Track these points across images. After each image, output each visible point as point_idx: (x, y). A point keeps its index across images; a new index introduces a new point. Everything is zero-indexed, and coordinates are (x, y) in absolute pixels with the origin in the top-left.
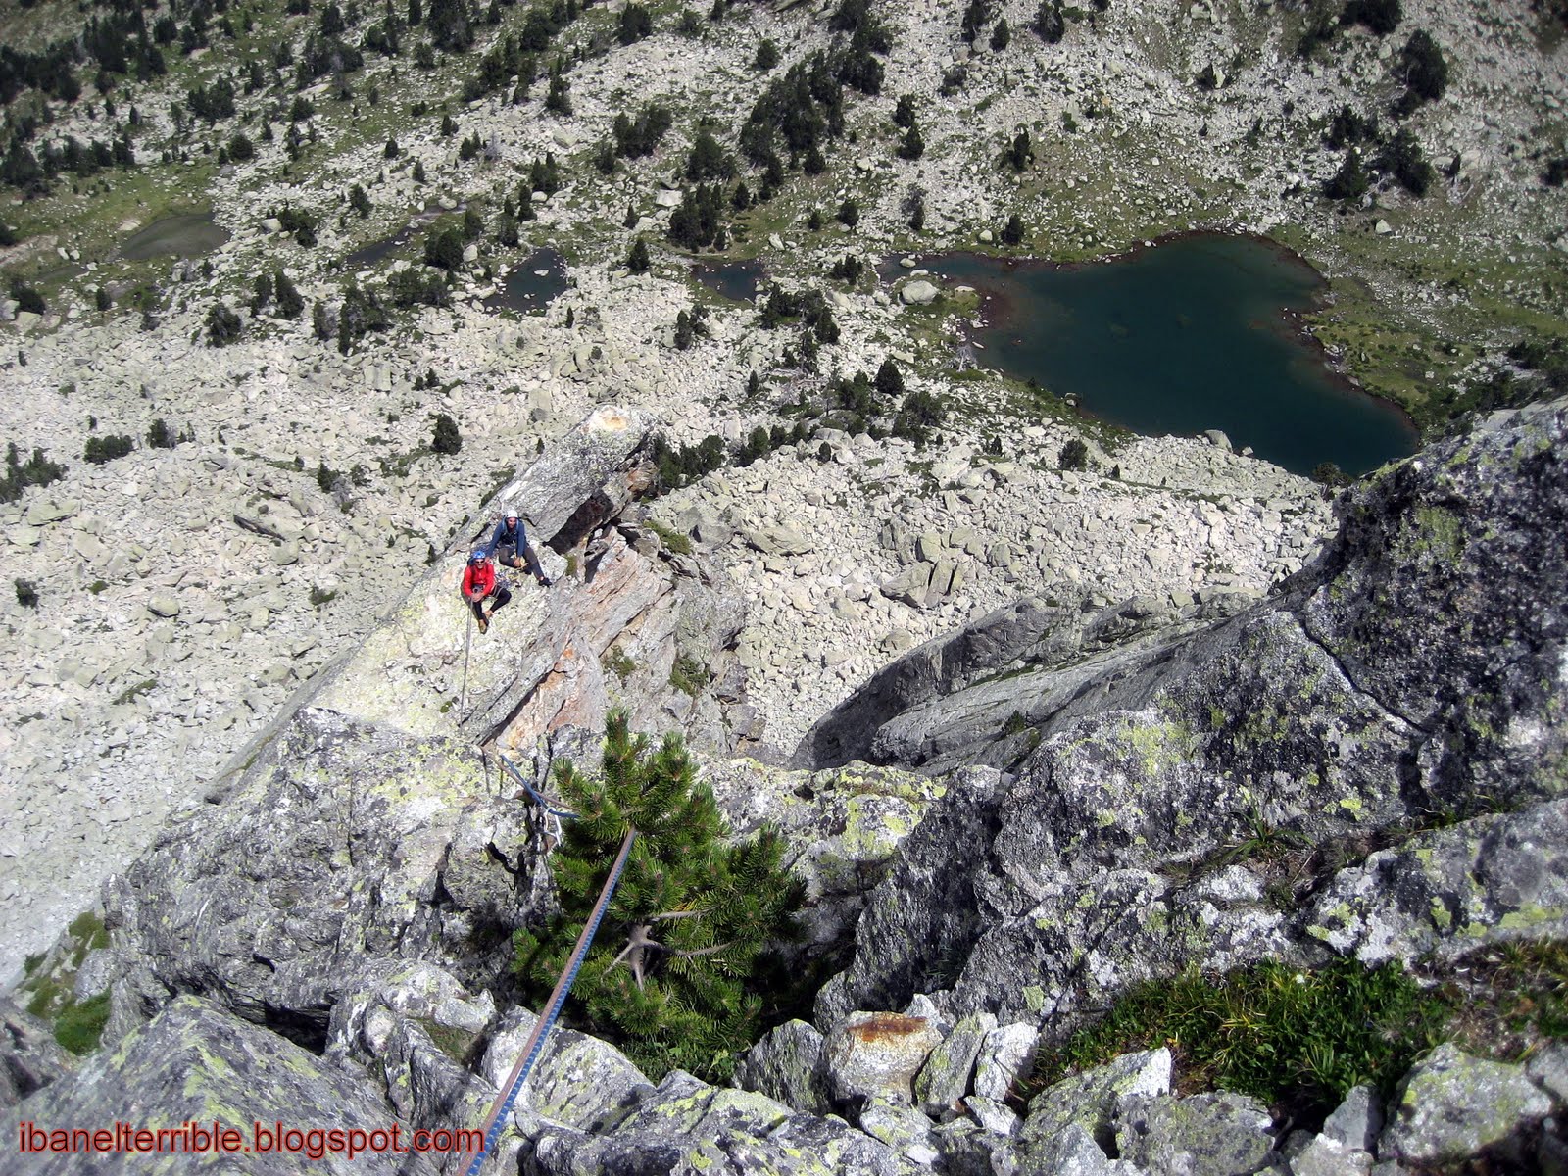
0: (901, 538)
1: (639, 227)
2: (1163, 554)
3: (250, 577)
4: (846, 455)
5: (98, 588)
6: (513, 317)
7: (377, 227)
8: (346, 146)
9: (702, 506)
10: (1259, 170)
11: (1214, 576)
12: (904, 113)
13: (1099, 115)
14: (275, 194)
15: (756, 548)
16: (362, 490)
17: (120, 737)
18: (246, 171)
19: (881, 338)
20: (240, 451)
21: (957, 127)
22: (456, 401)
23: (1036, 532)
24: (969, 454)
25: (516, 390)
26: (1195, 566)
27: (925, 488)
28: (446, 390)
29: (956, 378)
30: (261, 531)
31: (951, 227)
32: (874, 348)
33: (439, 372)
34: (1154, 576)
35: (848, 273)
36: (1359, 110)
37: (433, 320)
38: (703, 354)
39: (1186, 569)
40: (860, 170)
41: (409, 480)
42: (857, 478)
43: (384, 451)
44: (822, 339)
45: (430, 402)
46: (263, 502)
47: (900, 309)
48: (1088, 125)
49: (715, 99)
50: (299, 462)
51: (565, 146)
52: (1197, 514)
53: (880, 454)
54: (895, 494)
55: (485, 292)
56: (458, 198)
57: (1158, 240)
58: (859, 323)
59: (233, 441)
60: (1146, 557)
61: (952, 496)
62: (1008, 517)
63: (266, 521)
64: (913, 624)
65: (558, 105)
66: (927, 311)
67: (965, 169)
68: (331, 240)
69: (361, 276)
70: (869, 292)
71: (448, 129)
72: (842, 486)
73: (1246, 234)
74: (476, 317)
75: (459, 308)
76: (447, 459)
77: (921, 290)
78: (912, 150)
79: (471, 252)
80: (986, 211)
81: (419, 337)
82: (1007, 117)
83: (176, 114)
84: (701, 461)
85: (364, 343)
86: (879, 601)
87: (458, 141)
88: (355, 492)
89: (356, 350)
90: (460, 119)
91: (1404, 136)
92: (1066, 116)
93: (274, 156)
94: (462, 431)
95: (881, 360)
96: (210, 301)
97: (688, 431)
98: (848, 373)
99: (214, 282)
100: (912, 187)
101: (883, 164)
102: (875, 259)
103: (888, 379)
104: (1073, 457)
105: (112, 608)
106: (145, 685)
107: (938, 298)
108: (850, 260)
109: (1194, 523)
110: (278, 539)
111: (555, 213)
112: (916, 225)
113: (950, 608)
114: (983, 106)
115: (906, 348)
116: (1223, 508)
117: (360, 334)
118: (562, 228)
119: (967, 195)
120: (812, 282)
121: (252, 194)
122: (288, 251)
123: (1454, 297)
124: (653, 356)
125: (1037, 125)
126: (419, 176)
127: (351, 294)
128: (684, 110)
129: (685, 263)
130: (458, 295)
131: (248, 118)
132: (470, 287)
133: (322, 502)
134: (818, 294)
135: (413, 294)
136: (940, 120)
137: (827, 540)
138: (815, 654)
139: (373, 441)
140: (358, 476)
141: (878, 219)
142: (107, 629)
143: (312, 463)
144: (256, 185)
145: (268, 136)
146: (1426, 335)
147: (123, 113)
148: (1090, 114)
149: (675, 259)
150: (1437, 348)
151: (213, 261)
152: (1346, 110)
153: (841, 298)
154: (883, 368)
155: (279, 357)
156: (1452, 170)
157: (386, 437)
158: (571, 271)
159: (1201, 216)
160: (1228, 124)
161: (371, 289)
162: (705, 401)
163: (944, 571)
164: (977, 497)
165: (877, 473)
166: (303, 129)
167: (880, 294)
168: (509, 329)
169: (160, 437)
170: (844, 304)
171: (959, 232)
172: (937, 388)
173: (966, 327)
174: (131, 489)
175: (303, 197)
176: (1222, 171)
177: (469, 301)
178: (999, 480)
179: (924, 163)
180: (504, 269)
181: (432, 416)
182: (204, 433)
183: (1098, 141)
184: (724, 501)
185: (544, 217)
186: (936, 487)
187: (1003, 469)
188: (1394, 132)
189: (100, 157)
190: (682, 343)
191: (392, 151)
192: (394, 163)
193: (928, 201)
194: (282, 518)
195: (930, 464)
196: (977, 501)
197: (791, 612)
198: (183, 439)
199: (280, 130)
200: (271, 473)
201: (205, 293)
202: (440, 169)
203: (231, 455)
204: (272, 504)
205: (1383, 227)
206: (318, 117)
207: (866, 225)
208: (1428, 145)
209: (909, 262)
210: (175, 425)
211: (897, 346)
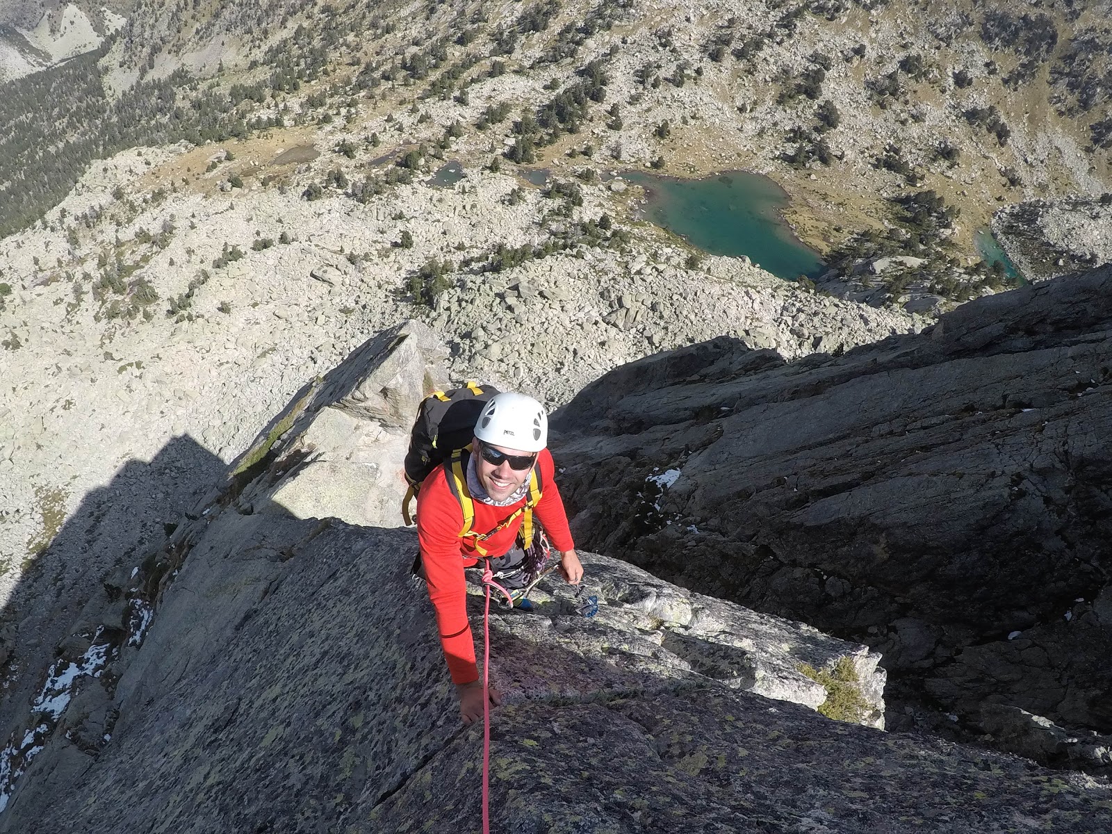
0: (613, 296)
1: (496, 153)
2: (733, 312)
3: (318, 301)
4: (588, 257)
5: (255, 305)
6: (438, 189)
7: (381, 151)
8: (371, 117)
9: (521, 277)
10: (763, 148)
11: (755, 324)
12: (613, 111)
13: (698, 119)
14: (339, 137)
15: (545, 297)
16: (369, 263)
17: (259, 373)
18: (328, 128)
19: (601, 205)
20: (317, 246)
21: (636, 119)
22: (412, 225)
23: (675, 297)
24: (645, 259)
25: (439, 221)
26: (746, 317)
27: (624, 273)
28: (408, 220)
29: (634, 224)
30: (324, 281)
31: (633, 160)
32: (597, 209)
33: (405, 212)
34: (728, 321)
35: (587, 177)
36: (804, 128)
37: (404, 190)
38: (521, 208)
39: (743, 319)
40: (593, 133)
41: (389, 260)
42: (594, 267)
43: (379, 246)
44: (574, 203)
45: (400, 225)
46: (325, 268)
47: (610, 193)
48: (693, 122)
49: (531, 101)
50: (342, 251)
51: (464, 118)
52: (747, 293)
53: (603, 256)
54: (611, 275)
55: (428, 178)
56: (417, 139)
57: (721, 172)
58: (592, 198)
59: (315, 240)
60: (724, 312)
61: (637, 278)
62: (663, 289)
63: (326, 277)
64: (617, 337)
65: (461, 101)
66: (621, 195)
67: (640, 136)
68: (361, 156)
69: (374, 171)
70: (596, 185)
71: (414, 110)
72: (586, 270)
73: (758, 174)
74: (422, 189)
75: (416, 185)
76: (406, 251)
77: (619, 185)
78: (616, 126)
79: (422, 161)
80: (648, 154)
81: (397, 197)
82: (659, 116)
83: (301, 105)
84: (520, 256)
85: (373, 199)
86: (603, 325)
87: (418, 116)
88: (366, 264)
89: (370, 202)
90: (420, 106)
91: (822, 140)
92: (684, 118)
93: (339, 121)
94: (414, 238)
95: (601, 215)
96: (310, 182)
97: (515, 241)
98: (586, 220)
99: (312, 174)
100: (617, 142)
101: (604, 132)
102: (599, 172)
103: (604, 223)
104: (691, 264)
105: (261, 313)
106: (271, 349)
107: (626, 190)
108: (588, 170)
109: (746, 298)
110: (331, 284)
111: (459, 146)
112: (617, 157)
113: (634, 330)
114: (649, 110)
115: (612, 210)
116: (759, 292)
117: (371, 196)
118: (461, 152)
119: (640, 147)
120: (572, 180)
121: (330, 137)
122: (343, 160)
123: (841, 209)
124: (499, 208)
125: (671, 120)
126: (400, 129)
127: (369, 178)
128: (518, 105)
129: (515, 168)
130: (415, 180)
131: (330, 107)
132: (421, 176)
133: (351, 268)
134: (573, 184)
135: (395, 180)
136: (629, 114)
137: (579, 295)
138: (571, 349)
139: (375, 242)
140: (367, 257)
141: (601, 154)
142: (258, 323)
143: (347, 251)
144: (332, 133)
145: (338, 114)
146: (830, 224)
147: (281, 106)
148: (692, 118)
149: (510, 167)
150: (835, 229)
151: (312, 165)
152: (799, 128)
153: (584, 187)
154: (602, 219)
155: (337, 205)
156: (840, 158)
157: (380, 240)
158: (465, 171)
159: (740, 165)
160: (750, 127)
161: (377, 176)
162: (522, 229)
163: (632, 313)
164: (649, 279)
165: (602, 265)
166: (353, 110)
167: (601, 187)
168: (437, 195)
169: (283, 239)
170: (585, 189)
171: (636, 162)
172: (625, 228)
173: (639, 203)
174: (271, 262)
175: (351, 138)
176: (748, 147)
177: (420, 182)
178: (660, 272)
179: (621, 132)
180: (436, 169)
181: (401, 231)
182: (303, 238)
183: (697, 129)
184: (531, 274)
185: (454, 147)
186: (630, 272)
187: (661, 267)
188: (819, 139)
189: (270, 123)
190: (511, 203)
191: (390, 119)
192: (391, 124)
193: (623, 148)
194: (333, 275)
195: (627, 263)
196: (648, 281)
197: (561, 328)
198: (293, 240)
199: (343, 111)
200: (329, 255)
201: (307, 179)
202: (410, 127)
203: (313, 247)
204: (329, 269)
205: (813, 177)
206: (360, 106)
207: (596, 157)
208: (832, 146)
209: (614, 173)
210: (290, 235)
211: (608, 209)
